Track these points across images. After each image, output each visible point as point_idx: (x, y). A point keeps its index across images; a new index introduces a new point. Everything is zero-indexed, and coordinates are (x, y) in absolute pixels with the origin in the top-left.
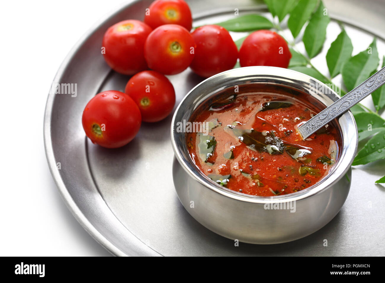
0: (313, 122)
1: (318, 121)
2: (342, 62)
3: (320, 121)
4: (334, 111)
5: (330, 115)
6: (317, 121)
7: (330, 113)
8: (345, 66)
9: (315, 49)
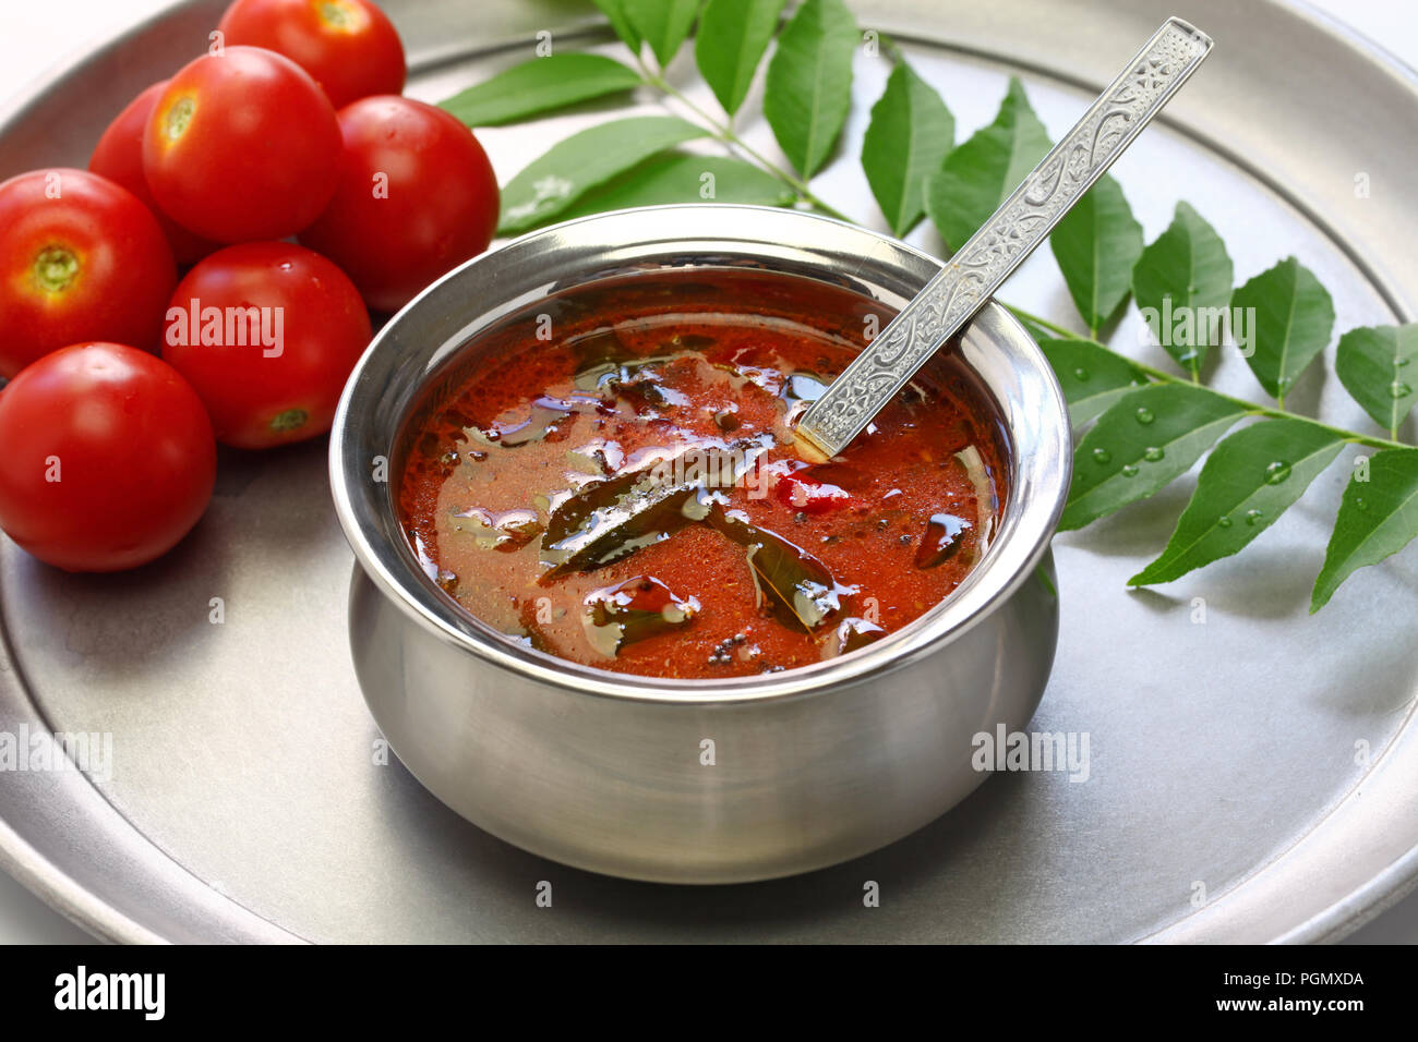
0: (859, 380)
1: (876, 370)
2: (922, 175)
3: (885, 370)
4: (931, 320)
5: (916, 340)
6: (874, 372)
7: (917, 329)
8: (935, 186)
9: (818, 143)
